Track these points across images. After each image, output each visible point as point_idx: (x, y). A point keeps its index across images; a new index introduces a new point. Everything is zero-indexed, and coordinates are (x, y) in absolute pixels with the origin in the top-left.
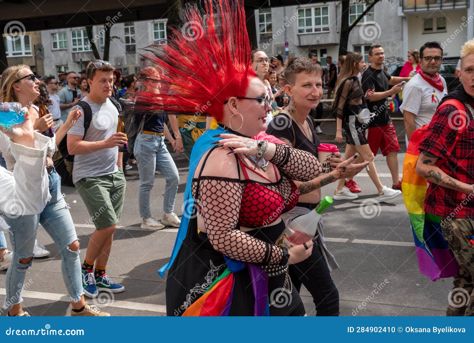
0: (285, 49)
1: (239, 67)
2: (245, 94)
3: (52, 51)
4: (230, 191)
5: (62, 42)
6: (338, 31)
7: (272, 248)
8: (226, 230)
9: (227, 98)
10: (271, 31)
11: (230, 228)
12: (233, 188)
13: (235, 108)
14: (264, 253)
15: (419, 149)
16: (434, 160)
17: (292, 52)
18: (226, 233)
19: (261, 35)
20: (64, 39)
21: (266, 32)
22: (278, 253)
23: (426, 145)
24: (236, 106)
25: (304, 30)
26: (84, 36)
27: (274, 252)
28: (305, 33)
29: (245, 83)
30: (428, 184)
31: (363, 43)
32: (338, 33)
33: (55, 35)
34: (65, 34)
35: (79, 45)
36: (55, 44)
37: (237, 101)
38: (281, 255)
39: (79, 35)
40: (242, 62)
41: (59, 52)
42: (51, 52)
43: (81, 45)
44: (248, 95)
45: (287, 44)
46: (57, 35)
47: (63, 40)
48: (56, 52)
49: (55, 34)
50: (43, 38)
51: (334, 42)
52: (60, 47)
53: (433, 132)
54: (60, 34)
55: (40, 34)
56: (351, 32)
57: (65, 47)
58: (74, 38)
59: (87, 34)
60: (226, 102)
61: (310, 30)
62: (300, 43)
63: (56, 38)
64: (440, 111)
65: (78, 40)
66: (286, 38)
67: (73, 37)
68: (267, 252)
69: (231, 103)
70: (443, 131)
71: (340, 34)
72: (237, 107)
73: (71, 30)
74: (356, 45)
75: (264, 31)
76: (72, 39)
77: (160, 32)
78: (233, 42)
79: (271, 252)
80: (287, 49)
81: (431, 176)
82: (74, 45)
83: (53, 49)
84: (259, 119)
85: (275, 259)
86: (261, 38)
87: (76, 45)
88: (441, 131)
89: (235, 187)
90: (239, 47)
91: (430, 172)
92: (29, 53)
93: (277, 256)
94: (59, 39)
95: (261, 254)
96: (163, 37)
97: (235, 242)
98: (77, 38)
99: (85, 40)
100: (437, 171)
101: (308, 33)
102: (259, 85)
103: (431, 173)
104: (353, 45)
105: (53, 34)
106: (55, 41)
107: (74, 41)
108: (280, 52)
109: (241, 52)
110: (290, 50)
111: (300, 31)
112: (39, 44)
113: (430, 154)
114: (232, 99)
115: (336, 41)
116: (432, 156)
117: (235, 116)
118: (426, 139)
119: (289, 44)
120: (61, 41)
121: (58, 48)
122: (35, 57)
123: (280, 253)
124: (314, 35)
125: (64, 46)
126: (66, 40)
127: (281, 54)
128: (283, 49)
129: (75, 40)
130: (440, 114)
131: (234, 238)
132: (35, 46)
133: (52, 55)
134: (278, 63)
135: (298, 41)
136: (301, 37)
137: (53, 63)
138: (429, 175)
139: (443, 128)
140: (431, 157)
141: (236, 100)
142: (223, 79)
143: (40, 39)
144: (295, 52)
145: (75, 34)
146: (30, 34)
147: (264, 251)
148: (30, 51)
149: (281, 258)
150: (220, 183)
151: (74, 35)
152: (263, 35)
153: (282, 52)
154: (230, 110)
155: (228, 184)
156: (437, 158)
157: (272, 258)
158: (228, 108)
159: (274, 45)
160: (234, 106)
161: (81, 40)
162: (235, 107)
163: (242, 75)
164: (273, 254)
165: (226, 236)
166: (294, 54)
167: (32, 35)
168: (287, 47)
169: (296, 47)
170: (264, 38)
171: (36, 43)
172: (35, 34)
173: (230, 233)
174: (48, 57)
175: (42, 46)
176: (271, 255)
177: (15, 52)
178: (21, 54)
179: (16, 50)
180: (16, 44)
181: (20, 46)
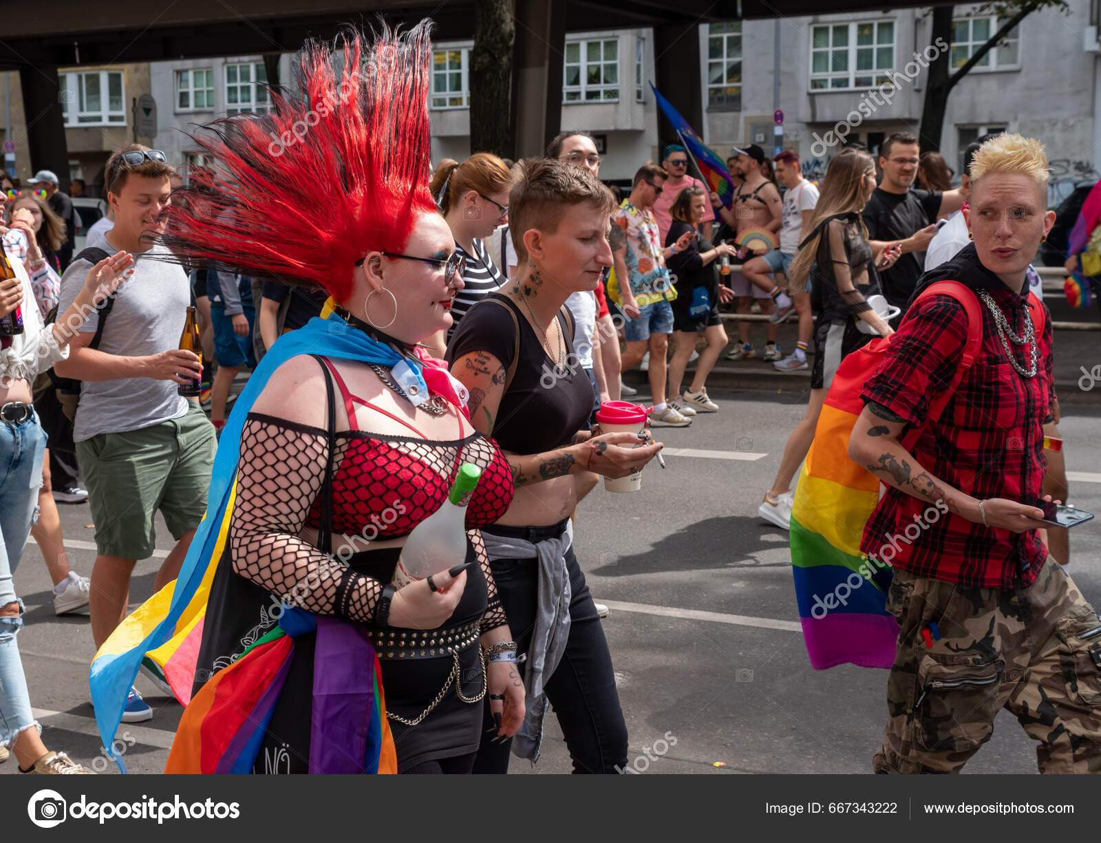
0: (773, 131)
1: (396, 184)
2: (403, 247)
3: (176, 114)
4: (304, 451)
5: (202, 92)
6: (916, 87)
7: (355, 582)
8: (254, 530)
9: (363, 253)
10: (739, 80)
11: (265, 526)
12: (311, 446)
13: (378, 277)
14: (333, 590)
15: (862, 397)
16: (895, 428)
17: (792, 138)
18: (252, 536)
19: (710, 89)
20: (208, 85)
21: (725, 84)
22: (366, 594)
23: (880, 389)
24: (381, 272)
25: (826, 80)
26: (258, 77)
27: (359, 590)
28: (830, 89)
29: (407, 221)
30: (883, 489)
31: (985, 120)
32: (918, 91)
33: (184, 75)
34: (209, 72)
35: (243, 101)
36: (184, 97)
37: (385, 262)
38: (373, 598)
39: (246, 77)
40: (406, 175)
41: (193, 117)
42: (172, 116)
43: (249, 101)
44: (409, 251)
45: (779, 117)
46: (191, 75)
47: (205, 88)
48: (186, 117)
49: (186, 71)
50: (154, 81)
51: (906, 116)
52: (196, 106)
53: (900, 359)
54: (197, 73)
55: (148, 70)
56: (954, 89)
57: (208, 106)
58: (232, 85)
59: (264, 74)
60: (359, 262)
61: (845, 82)
62: (814, 114)
63: (187, 81)
64: (921, 309)
65: (242, 88)
66: (777, 101)
67: (229, 81)
68: (340, 590)
69: (371, 266)
70: (925, 358)
71: (923, 93)
72: (384, 274)
73: (225, 63)
74: (964, 125)
75: (720, 80)
76: (227, 85)
77: (451, 74)
78: (393, 130)
79: (352, 590)
80: (778, 131)
81: (884, 468)
82: (230, 101)
83: (179, 109)
84: (433, 303)
85: (358, 606)
86: (711, 100)
87: (236, 101)
88: (920, 359)
89: (315, 446)
90: (404, 143)
91: (883, 458)
92: (120, 119)
93: (364, 600)
94: (195, 86)
95: (325, 591)
96: (458, 87)
97: (267, 558)
98: (239, 84)
99: (260, 89)
100: (901, 456)
101: (836, 89)
102: (436, 228)
103: (887, 461)
104: (956, 125)
105: (179, 73)
106: (184, 90)
107: (232, 90)
108: (760, 138)
109: (406, 155)
110: (787, 132)
111: (815, 84)
112: (146, 95)
113: (888, 413)
114: (374, 257)
115: (910, 113)
116: (892, 417)
117: (377, 294)
118: (882, 375)
119: (786, 118)
120: (198, 89)
121: (192, 107)
122: (135, 129)
123: (370, 594)
124: (853, 97)
125: (205, 104)
126: (211, 88)
127: (763, 143)
128: (768, 129)
129: (235, 88)
130: (921, 318)
131: (268, 549)
132: (134, 100)
133: (176, 123)
134: (749, 166)
135: (809, 110)
136: (818, 100)
137: (175, 146)
138: (880, 465)
139: (924, 352)
140: (887, 419)
141: (382, 258)
142: (358, 210)
143: (147, 84)
144: (798, 139)
145: (235, 74)
146: (123, 70)
147: (333, 585)
148: (122, 113)
149: (372, 604)
150: (283, 434)
151: (231, 76)
152: (718, 90)
153: (766, 137)
154: (367, 280)
155: (300, 438)
156: (904, 424)
157: (351, 602)
158: (365, 273)
159: (746, 118)
160: (376, 273)
161: (248, 88)
162: (379, 273)
163: (402, 203)
164: (355, 596)
165: (251, 542)
166: (797, 143)
167: (127, 72)
168: (779, 124)
169: (804, 126)
170: (721, 99)
171: (138, 93)
172: (137, 70)
173: (261, 537)
174: (165, 130)
175: (152, 101)
176: (349, 596)
177: (86, 114)
178: (99, 119)
179: (88, 110)
180: (88, 94)
181: (98, 99)
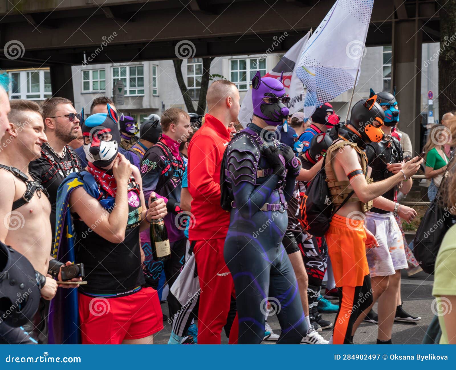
3: (82, 94)
5: (97, 81)
20: (100, 79)
34: (103, 71)
36: (86, 85)
39: (124, 73)
41: (92, 95)
45: (431, 95)
46: (91, 73)
48: (89, 95)
49: (88, 70)
52: (93, 89)
54: (95, 71)
67: (114, 76)
73: (112, 66)
80: (430, 102)
83: (83, 91)
94: (93, 79)
96: (244, 79)
105: (85, 71)
106: (87, 81)
120: (95, 80)
121: (91, 90)
125: (99, 88)
126: (102, 80)
145: (118, 72)
151: (115, 73)
168: (431, 99)
177: (31, 94)
178: (39, 96)
179: (32, 92)
180: (32, 83)
181: (38, 86)
